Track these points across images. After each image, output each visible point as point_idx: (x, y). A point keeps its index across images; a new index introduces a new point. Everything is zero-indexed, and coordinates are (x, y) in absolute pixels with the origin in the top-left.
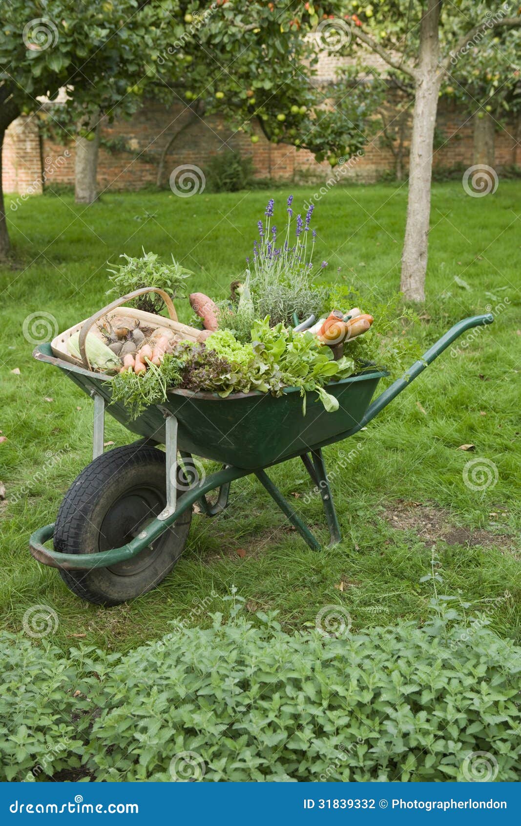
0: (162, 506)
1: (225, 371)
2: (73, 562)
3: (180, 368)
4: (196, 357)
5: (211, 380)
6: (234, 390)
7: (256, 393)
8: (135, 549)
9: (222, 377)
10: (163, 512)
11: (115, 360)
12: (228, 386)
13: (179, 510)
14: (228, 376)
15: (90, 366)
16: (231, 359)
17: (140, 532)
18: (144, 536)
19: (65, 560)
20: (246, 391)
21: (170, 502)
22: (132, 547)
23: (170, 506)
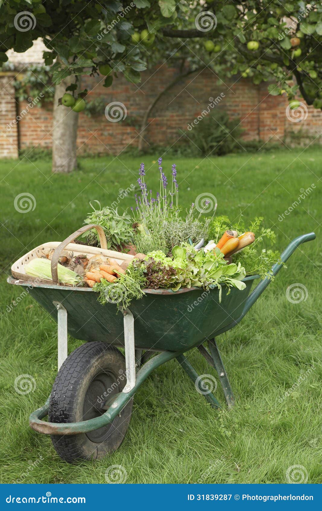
1: (173, 274)
3: (145, 273)
4: (151, 266)
5: (166, 280)
6: (182, 286)
7: (195, 288)
8: (112, 416)
9: (174, 278)
12: (177, 283)
14: (177, 277)
15: (59, 282)
16: (174, 265)
17: (112, 403)
18: (115, 405)
19: (66, 428)
20: (189, 287)
21: (130, 379)
22: (108, 415)
23: (130, 382)
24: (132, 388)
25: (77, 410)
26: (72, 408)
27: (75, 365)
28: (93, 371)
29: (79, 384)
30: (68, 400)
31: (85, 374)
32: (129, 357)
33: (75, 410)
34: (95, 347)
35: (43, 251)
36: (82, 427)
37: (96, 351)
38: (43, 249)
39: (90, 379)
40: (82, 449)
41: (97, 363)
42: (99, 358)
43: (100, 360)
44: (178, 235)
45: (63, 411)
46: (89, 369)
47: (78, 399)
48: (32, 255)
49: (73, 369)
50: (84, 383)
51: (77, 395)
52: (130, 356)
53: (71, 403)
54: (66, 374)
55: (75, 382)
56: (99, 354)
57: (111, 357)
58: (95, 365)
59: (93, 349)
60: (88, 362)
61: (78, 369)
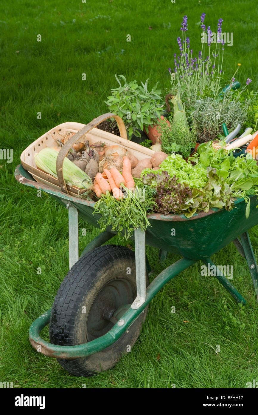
0: (134, 296)
1: (188, 196)
2: (70, 353)
3: (154, 195)
4: (163, 183)
5: (177, 204)
6: (197, 211)
7: (214, 211)
8: (116, 335)
9: (187, 203)
10: (135, 302)
11: (88, 180)
12: (191, 209)
13: (148, 299)
14: (191, 201)
15: (65, 183)
16: (191, 184)
17: (118, 320)
18: (122, 323)
19: (63, 352)
20: (207, 210)
21: (140, 294)
22: (113, 333)
23: (140, 296)
24: (142, 304)
25: (79, 328)
26: (73, 327)
27: (79, 279)
28: (99, 284)
29: (82, 301)
30: (68, 318)
31: (89, 290)
32: (139, 271)
33: (76, 328)
34: (103, 256)
35: (60, 133)
36: (81, 352)
37: (104, 262)
38: (60, 130)
39: (95, 294)
40: (84, 364)
41: (104, 275)
42: (107, 269)
43: (108, 272)
44: (212, 119)
45: (63, 329)
46: (93, 284)
47: (80, 317)
48: (47, 138)
49: (76, 284)
50: (87, 300)
51: (79, 313)
52: (141, 270)
53: (71, 321)
54: (68, 289)
55: (78, 299)
56: (107, 265)
57: (123, 265)
58: (102, 277)
59: (101, 259)
60: (94, 275)
61: (81, 284)
